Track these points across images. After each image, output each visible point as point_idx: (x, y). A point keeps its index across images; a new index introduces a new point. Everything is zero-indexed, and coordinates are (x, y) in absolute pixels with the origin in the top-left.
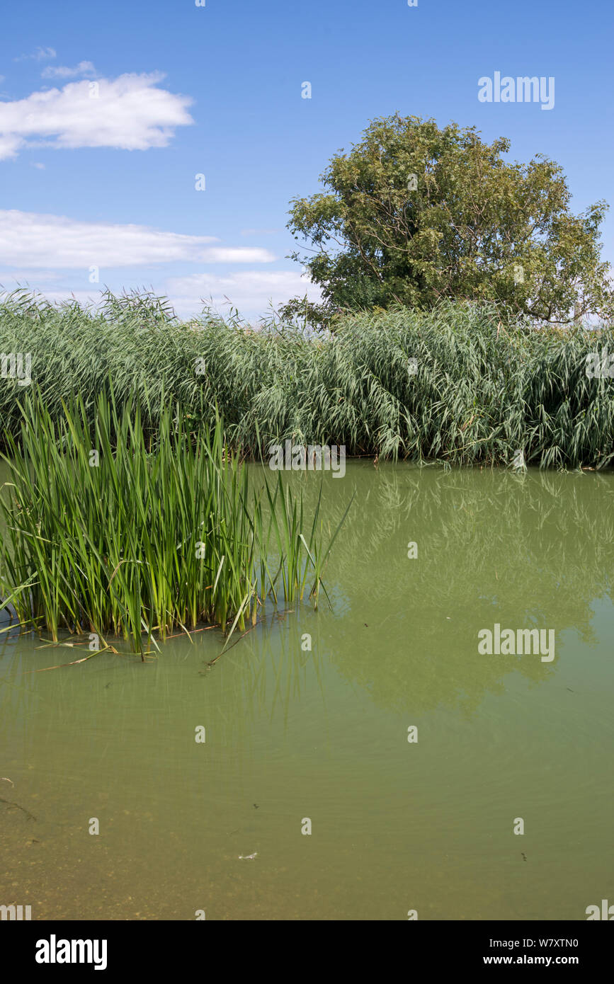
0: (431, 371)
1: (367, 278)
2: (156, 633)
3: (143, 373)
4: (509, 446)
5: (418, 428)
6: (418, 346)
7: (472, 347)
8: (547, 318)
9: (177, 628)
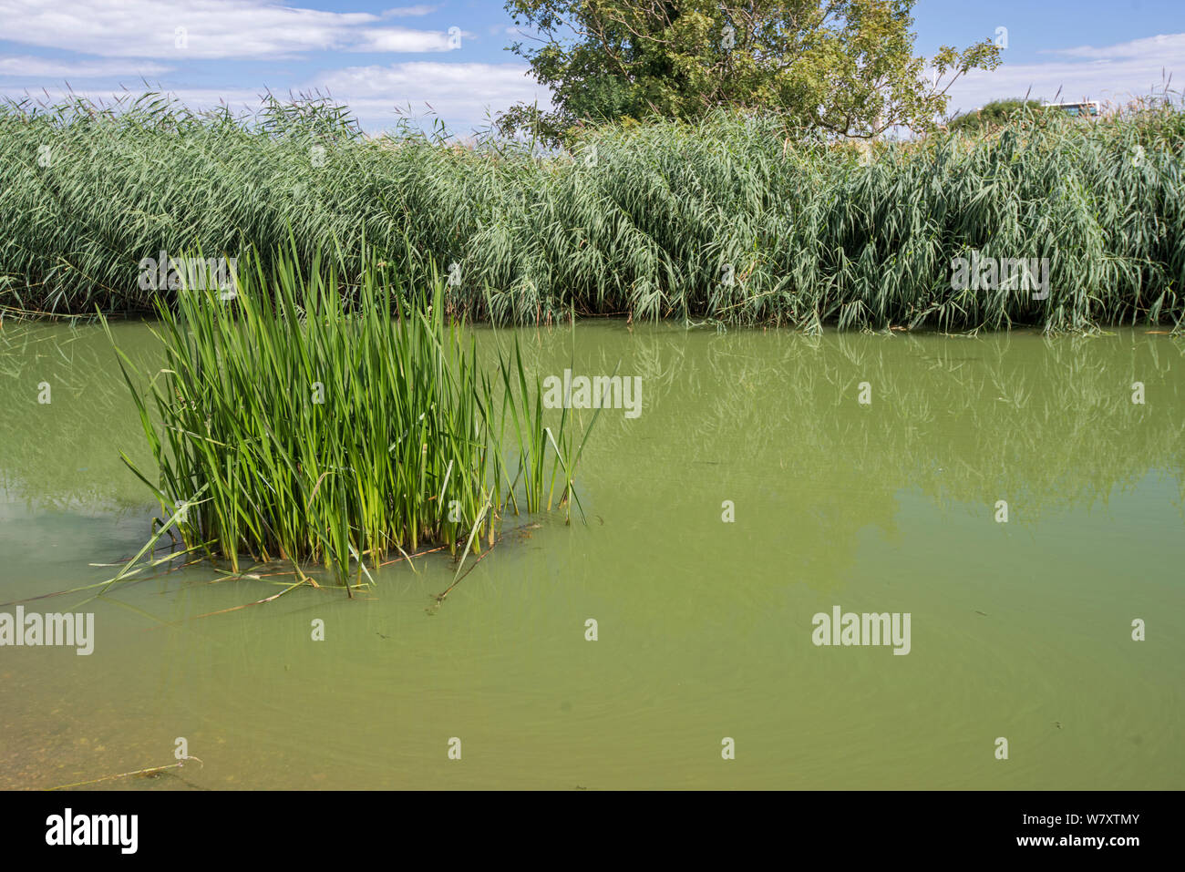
0: (699, 204)
1: (612, 79)
2: (366, 558)
3: (318, 206)
4: (799, 300)
5: (682, 279)
6: (682, 171)
7: (752, 172)
8: (844, 132)
9: (393, 551)
